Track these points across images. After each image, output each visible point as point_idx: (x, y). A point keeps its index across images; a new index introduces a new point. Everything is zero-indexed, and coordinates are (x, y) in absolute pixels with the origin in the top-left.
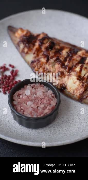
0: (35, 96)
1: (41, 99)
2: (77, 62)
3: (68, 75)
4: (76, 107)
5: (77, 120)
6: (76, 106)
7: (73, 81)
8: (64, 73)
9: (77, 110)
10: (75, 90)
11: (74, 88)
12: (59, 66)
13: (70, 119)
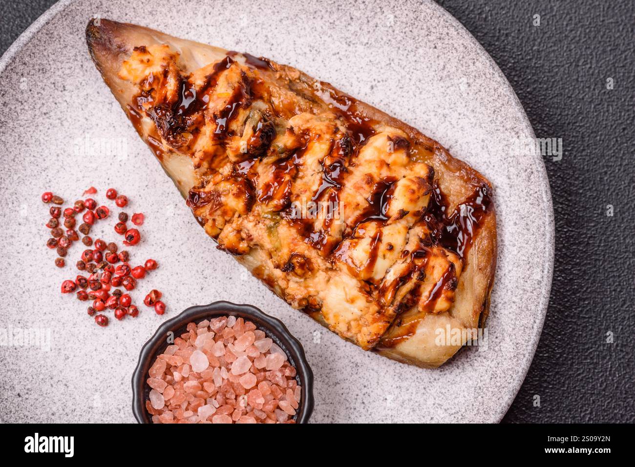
0: (224, 374)
1: (247, 391)
3: (326, 271)
6: (359, 361)
7: (346, 294)
8: (313, 260)
10: (353, 323)
11: (349, 317)
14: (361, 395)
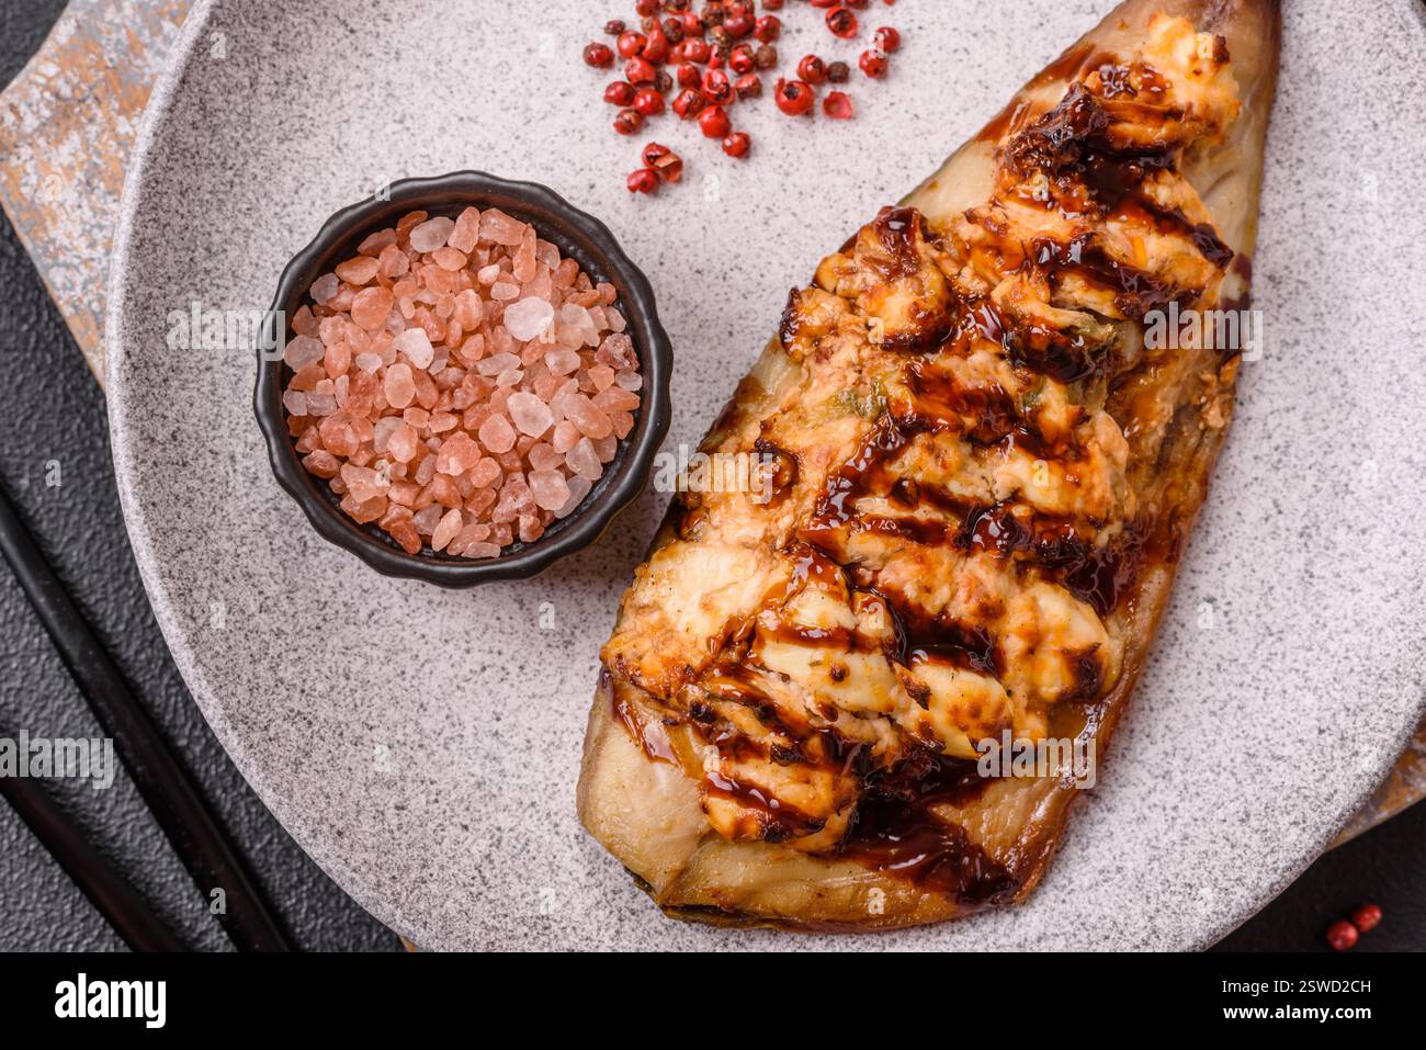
2: (911, 592)
3: (768, 539)
4: (568, 644)
5: (443, 666)
6: (578, 647)
7: (721, 591)
9: (534, 658)
11: (670, 607)
12: (846, 454)
13: (442, 610)
14: (500, 661)
